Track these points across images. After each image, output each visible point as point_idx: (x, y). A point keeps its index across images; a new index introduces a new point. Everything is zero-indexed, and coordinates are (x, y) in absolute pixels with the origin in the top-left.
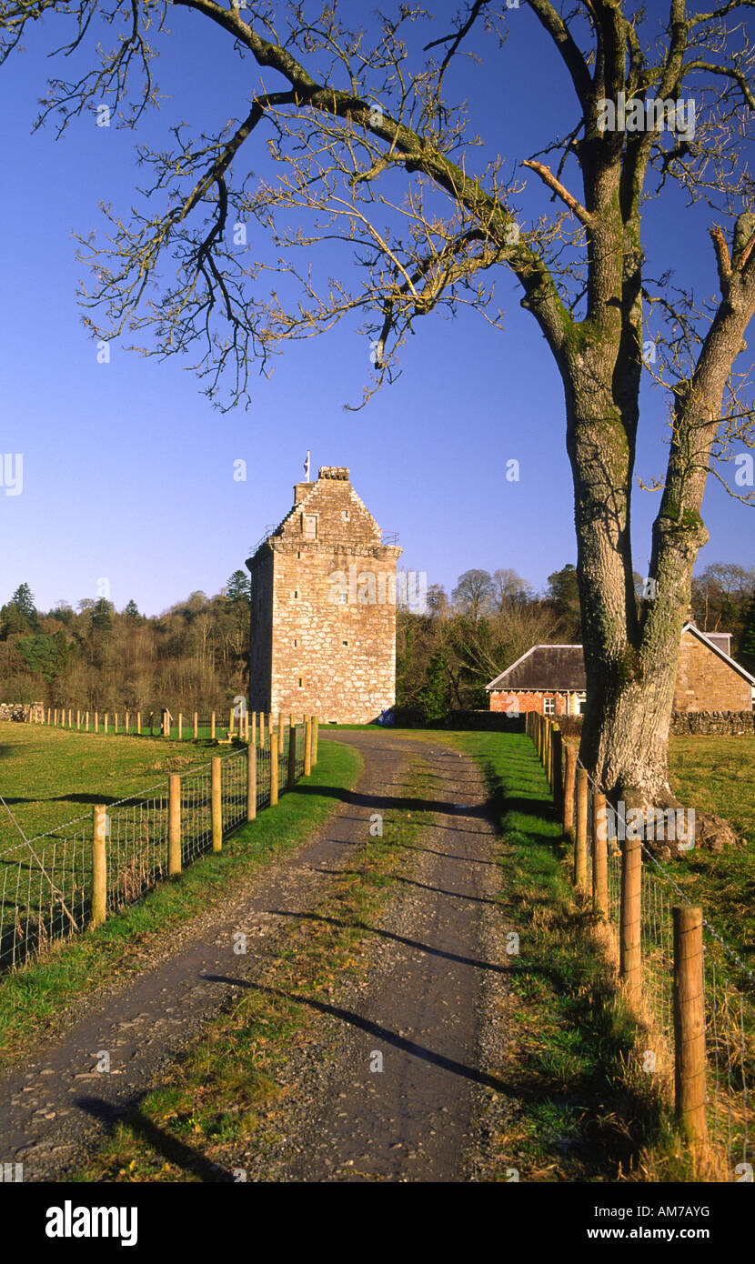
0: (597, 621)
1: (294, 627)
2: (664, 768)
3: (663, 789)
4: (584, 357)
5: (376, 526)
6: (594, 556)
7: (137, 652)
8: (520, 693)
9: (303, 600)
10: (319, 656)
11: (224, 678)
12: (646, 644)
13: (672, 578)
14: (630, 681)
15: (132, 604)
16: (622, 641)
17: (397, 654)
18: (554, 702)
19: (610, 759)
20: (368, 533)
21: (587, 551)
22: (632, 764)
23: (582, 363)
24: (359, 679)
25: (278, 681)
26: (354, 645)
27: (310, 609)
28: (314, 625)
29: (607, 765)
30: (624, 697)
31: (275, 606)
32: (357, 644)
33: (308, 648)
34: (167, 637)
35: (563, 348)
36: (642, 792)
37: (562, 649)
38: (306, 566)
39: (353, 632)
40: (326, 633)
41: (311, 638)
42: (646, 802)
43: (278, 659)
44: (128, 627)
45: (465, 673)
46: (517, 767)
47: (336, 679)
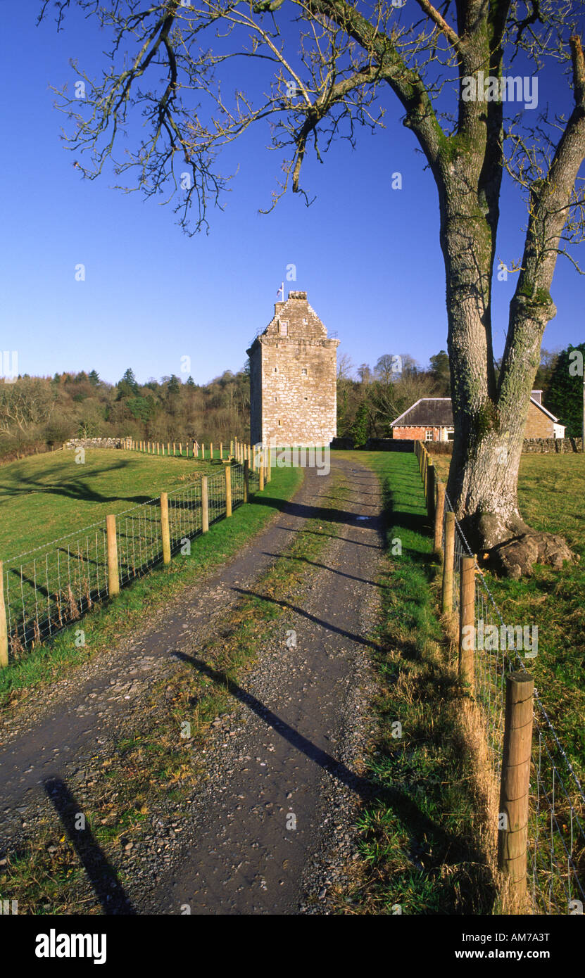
0: (464, 382)
1: (275, 390)
2: (514, 497)
3: (514, 514)
4: (455, 165)
5: (324, 327)
6: (462, 330)
7: (194, 406)
8: (412, 428)
9: (280, 373)
10: (290, 406)
11: (243, 420)
12: (503, 399)
13: (525, 346)
14: (489, 429)
15: (190, 378)
16: (483, 398)
17: (337, 405)
18: (432, 433)
19: (472, 491)
20: (320, 332)
21: (456, 326)
22: (490, 494)
23: (453, 170)
24: (315, 420)
25: (266, 422)
26: (311, 400)
27: (284, 379)
28: (287, 388)
29: (469, 495)
30: (484, 442)
31: (263, 377)
32: (313, 399)
33: (284, 402)
34: (211, 397)
35: (438, 159)
36: (497, 517)
37: (437, 401)
38: (282, 353)
39: (310, 392)
40: (295, 393)
41: (285, 396)
42: (500, 525)
43: (265, 409)
44: (189, 392)
45: (380, 416)
46: (405, 482)
47: (300, 420)
